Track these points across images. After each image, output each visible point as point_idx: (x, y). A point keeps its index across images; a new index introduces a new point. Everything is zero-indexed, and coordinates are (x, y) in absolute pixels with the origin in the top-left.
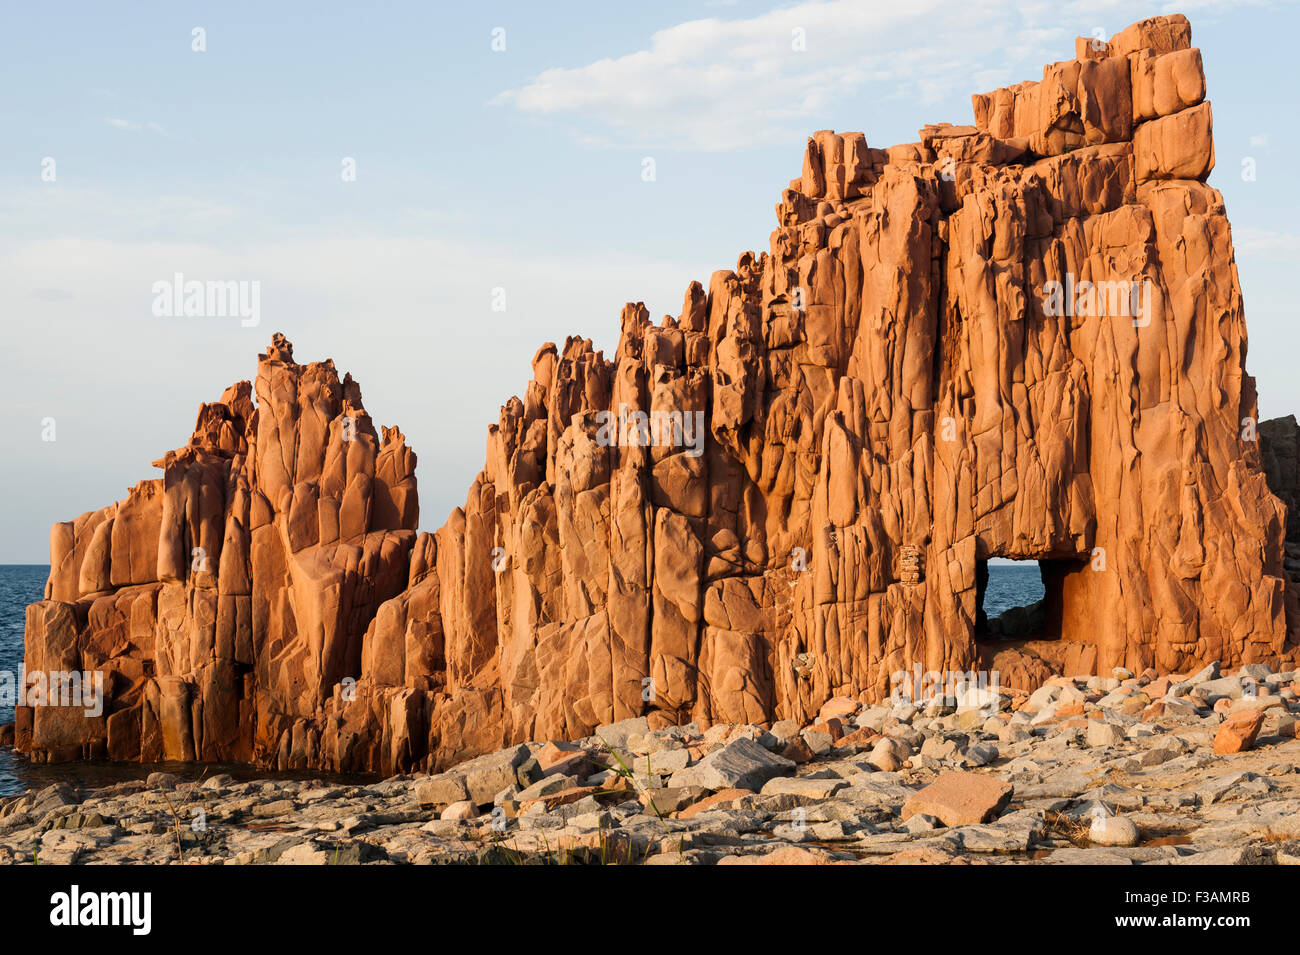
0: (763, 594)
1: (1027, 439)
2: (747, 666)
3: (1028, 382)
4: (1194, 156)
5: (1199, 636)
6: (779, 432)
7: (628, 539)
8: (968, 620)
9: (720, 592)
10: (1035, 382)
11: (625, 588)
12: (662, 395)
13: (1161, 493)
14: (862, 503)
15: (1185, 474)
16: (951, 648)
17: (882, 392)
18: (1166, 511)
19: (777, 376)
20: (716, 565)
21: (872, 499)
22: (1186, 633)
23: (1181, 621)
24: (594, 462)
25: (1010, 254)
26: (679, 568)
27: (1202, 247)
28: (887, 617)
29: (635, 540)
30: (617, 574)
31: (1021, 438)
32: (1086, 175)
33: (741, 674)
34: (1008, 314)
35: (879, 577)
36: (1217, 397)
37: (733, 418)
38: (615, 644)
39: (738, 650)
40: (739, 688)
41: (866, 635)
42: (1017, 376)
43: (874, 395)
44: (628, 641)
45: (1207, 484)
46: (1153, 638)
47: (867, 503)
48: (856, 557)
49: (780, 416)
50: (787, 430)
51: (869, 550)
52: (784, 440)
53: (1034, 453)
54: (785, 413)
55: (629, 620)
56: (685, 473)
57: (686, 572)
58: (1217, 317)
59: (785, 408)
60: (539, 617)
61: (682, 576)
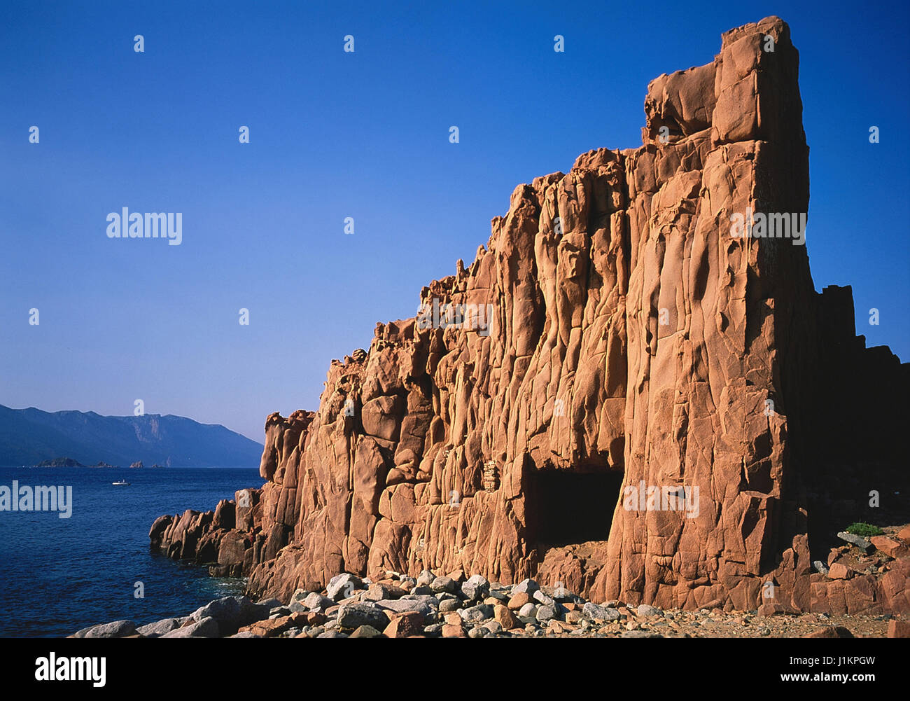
0: (422, 495)
1: (569, 372)
2: (387, 549)
3: (584, 325)
4: (741, 118)
5: (675, 550)
6: (443, 379)
7: (339, 456)
8: (518, 523)
9: (391, 495)
10: (588, 325)
11: (335, 490)
12: (373, 360)
13: (656, 412)
14: (470, 428)
15: (677, 393)
16: (501, 544)
17: (498, 345)
18: (659, 428)
19: (448, 342)
20: (392, 474)
21: (478, 426)
22: (663, 546)
23: (657, 533)
24: (332, 406)
25: (572, 228)
26: (365, 476)
27: (723, 190)
28: (470, 517)
29: (343, 456)
30: (333, 479)
31: (564, 371)
32: (662, 157)
33: (380, 554)
34: (565, 275)
35: (470, 485)
36: (719, 320)
37: (407, 372)
38: (328, 527)
39: (384, 536)
40: (379, 565)
41: (455, 530)
42: (574, 321)
43: (494, 348)
44: (335, 525)
45: (698, 401)
46: (644, 548)
47: (474, 428)
48: (454, 469)
49: (443, 368)
50: (448, 378)
51: (464, 464)
52: (447, 385)
53: (570, 382)
54: (447, 366)
55: (336, 512)
56: (378, 410)
57: (369, 479)
58: (726, 248)
59: (447, 362)
60: (316, 507)
61: (367, 480)
